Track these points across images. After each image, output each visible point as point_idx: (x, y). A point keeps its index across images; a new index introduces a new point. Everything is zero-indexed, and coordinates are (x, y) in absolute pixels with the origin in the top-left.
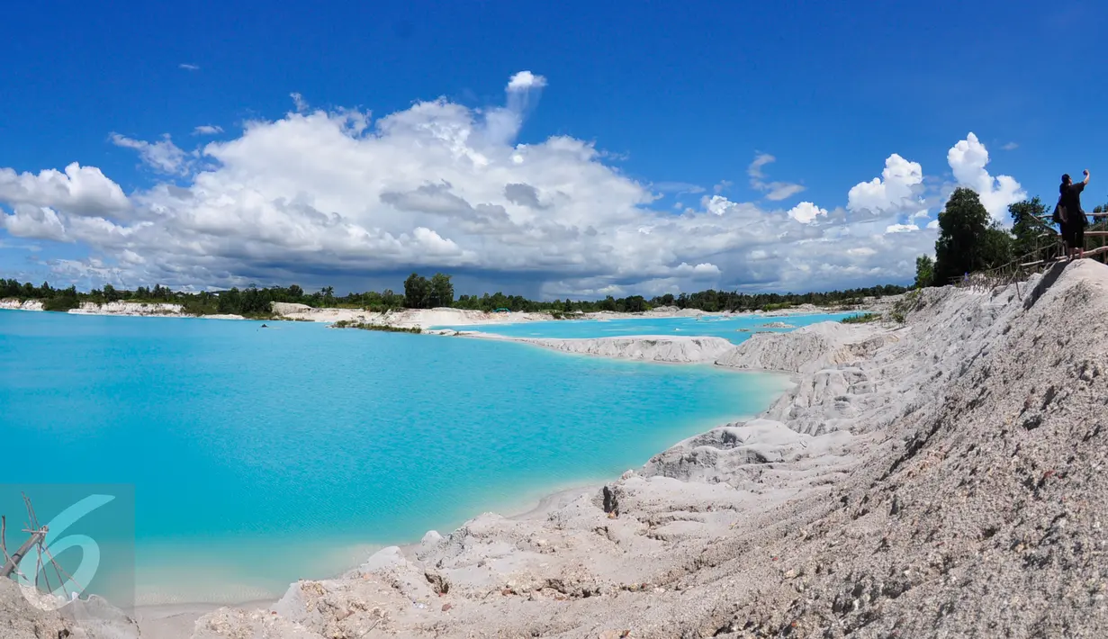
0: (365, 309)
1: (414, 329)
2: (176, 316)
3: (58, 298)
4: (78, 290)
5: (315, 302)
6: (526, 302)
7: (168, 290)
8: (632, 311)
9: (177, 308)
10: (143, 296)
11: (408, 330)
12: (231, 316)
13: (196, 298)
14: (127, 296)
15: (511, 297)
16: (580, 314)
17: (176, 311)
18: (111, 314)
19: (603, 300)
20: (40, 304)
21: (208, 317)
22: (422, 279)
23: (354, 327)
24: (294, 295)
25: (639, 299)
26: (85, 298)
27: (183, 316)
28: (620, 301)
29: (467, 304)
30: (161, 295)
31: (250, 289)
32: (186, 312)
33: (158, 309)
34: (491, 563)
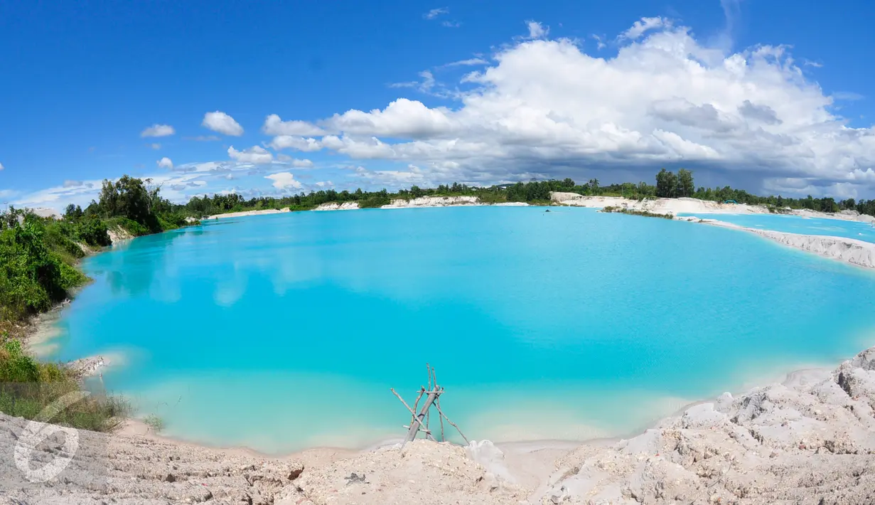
0: (625, 197)
1: (667, 215)
2: (472, 205)
3: (371, 199)
4: (389, 192)
5: (584, 191)
6: (748, 196)
7: (465, 186)
8: (826, 211)
9: (473, 199)
10: (443, 191)
11: (662, 216)
12: (518, 204)
13: (487, 191)
14: (430, 193)
15: (736, 191)
16: (788, 210)
17: (471, 201)
18: (418, 207)
19: (804, 198)
20: (356, 204)
21: (501, 204)
22: (670, 173)
23: (618, 212)
24: (567, 186)
25: (830, 200)
26: (394, 196)
27: (479, 204)
28: (817, 201)
29: (704, 195)
30: (458, 190)
31: (533, 182)
32: (481, 202)
33: (457, 200)
34: (791, 424)
